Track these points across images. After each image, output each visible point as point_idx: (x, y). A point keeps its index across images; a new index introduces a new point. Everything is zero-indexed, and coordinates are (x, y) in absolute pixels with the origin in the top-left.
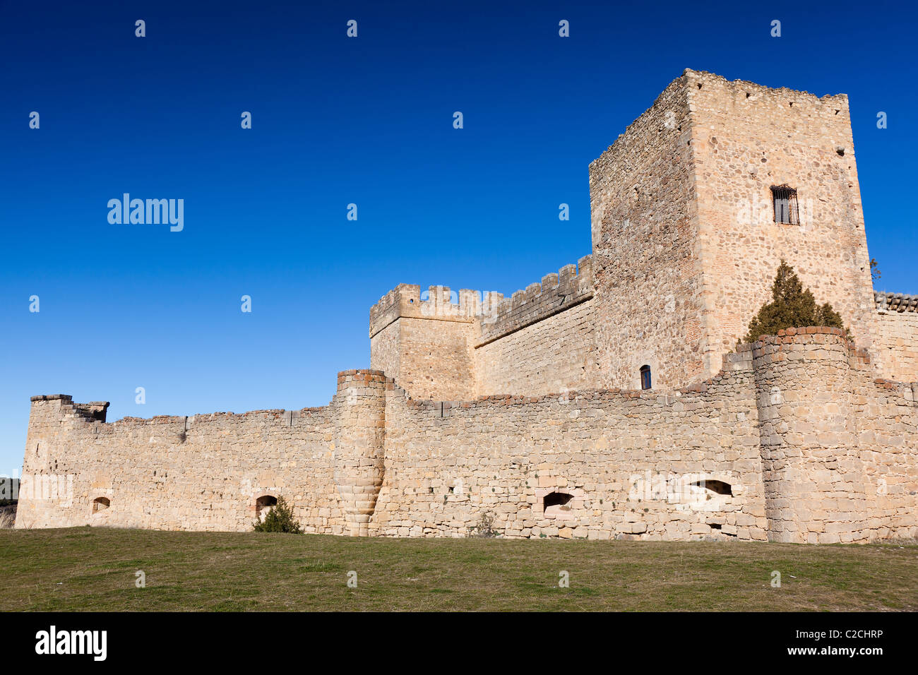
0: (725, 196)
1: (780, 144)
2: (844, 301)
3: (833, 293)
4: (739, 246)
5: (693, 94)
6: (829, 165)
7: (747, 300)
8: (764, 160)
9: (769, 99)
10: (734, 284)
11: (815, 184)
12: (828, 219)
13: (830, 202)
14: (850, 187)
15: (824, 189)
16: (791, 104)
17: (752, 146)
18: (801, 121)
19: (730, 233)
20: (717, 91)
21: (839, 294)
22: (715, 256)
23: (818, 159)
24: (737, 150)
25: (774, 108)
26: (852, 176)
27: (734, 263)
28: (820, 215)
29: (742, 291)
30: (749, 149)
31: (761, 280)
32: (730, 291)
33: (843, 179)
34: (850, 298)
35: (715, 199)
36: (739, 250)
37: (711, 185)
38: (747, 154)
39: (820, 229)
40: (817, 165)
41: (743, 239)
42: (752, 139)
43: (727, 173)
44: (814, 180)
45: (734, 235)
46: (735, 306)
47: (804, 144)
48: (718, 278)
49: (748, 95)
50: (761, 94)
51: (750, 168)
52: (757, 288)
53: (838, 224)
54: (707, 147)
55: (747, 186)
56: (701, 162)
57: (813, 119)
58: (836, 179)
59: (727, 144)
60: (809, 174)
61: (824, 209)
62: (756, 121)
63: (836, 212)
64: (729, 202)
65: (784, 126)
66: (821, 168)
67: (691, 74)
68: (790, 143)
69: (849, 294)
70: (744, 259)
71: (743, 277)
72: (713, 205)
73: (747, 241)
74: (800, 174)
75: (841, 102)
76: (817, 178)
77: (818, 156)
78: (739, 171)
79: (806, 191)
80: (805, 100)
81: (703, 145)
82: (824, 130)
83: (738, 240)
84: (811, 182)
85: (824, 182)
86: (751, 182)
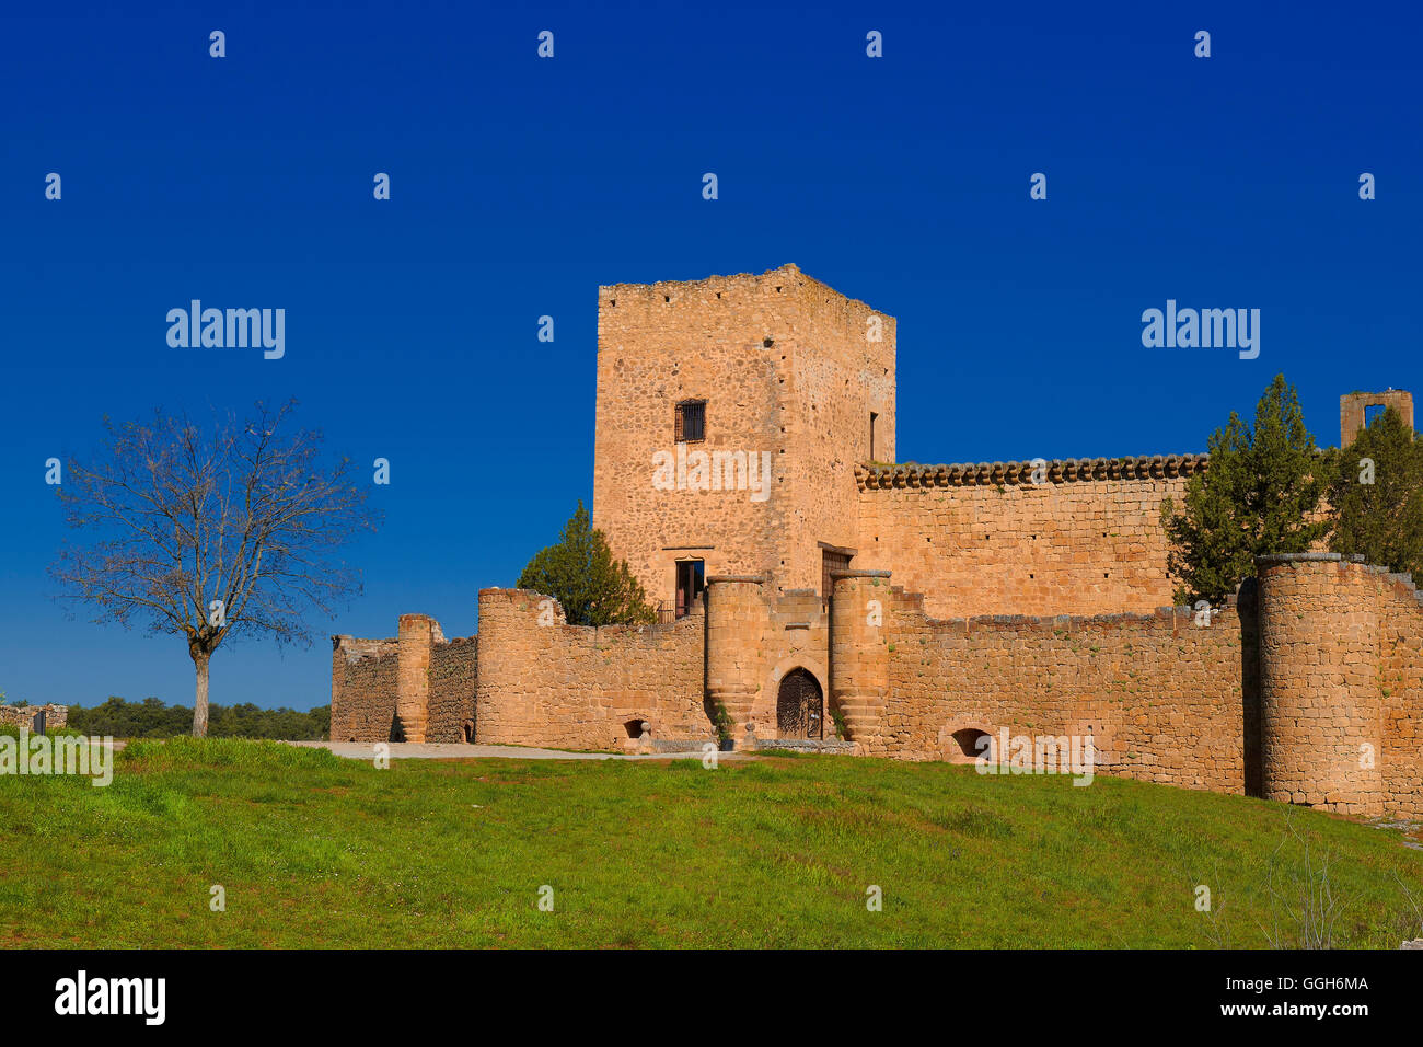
0: (625, 423)
1: (696, 349)
2: (751, 520)
3: (739, 512)
4: (635, 476)
5: (603, 315)
6: (756, 361)
7: (636, 533)
8: (675, 373)
9: (690, 297)
10: (625, 517)
11: (734, 387)
12: (745, 425)
13: (751, 406)
14: (782, 381)
15: (745, 392)
16: (719, 295)
17: (663, 359)
18: (729, 313)
19: (626, 464)
20: (631, 304)
21: (747, 512)
22: (607, 490)
23: (742, 356)
24: (645, 368)
25: (695, 305)
26: (785, 367)
27: (627, 495)
28: (735, 423)
29: (632, 525)
30: (660, 362)
31: (655, 509)
32: (619, 526)
33: (771, 373)
34: (759, 515)
35: (614, 428)
36: (634, 480)
37: (613, 414)
38: (656, 370)
39: (732, 440)
40: (740, 363)
41: (639, 468)
42: (664, 351)
43: (631, 395)
44: (734, 382)
45: (631, 464)
46: (623, 540)
47: (727, 341)
48: (608, 513)
49: (667, 299)
50: (681, 294)
51: (658, 385)
52: (649, 518)
53: (757, 430)
54: (612, 372)
55: (651, 408)
56: (603, 391)
57: (744, 307)
58: (762, 375)
59: (635, 363)
60: (729, 378)
61: (743, 415)
62: (673, 327)
63: (757, 416)
64: (629, 429)
65: (705, 325)
66: (743, 367)
67: (605, 292)
68: (710, 344)
69: (759, 511)
70: (639, 490)
71: (635, 508)
72: (611, 436)
73: (645, 469)
74: (717, 379)
75: (785, 274)
76: (738, 380)
77: (744, 352)
78: (644, 392)
79: (721, 399)
80: (737, 285)
81: (608, 371)
82: (757, 317)
83: (634, 469)
84: (730, 386)
85: (747, 383)
86: (656, 401)
